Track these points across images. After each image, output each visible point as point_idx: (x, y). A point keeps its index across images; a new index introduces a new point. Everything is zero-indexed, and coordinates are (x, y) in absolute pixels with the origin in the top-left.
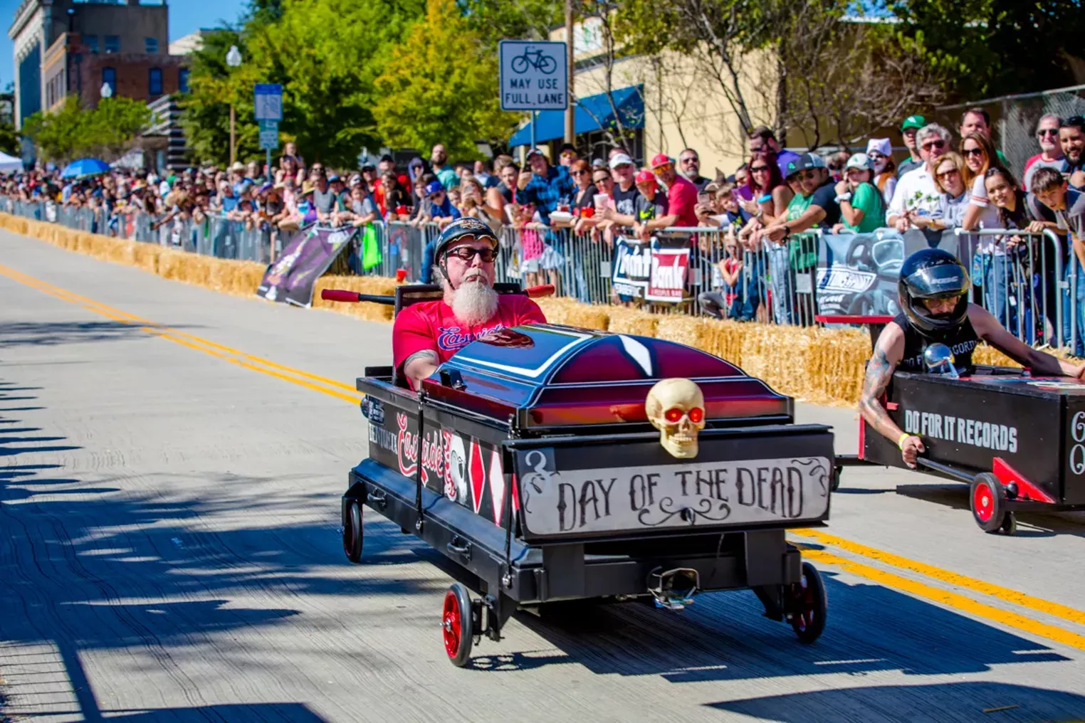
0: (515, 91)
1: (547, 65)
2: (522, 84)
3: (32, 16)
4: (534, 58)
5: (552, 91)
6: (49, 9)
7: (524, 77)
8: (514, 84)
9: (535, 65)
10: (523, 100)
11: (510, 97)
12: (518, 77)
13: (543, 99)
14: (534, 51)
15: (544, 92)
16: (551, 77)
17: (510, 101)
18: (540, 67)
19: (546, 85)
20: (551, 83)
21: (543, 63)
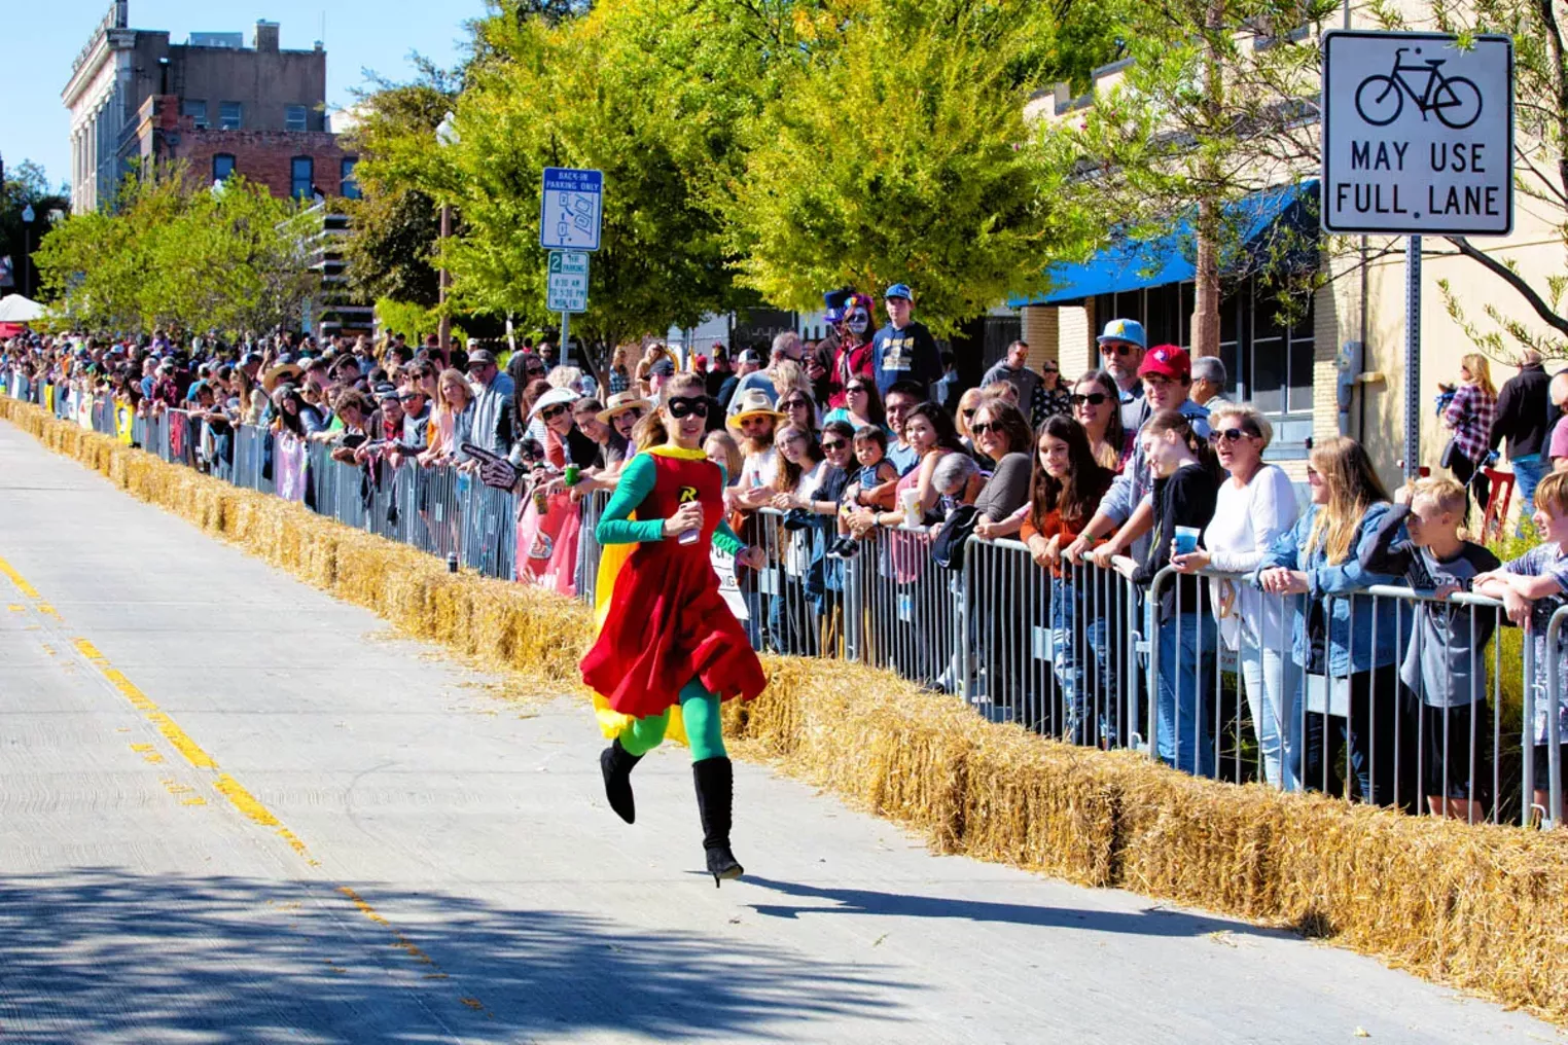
0: (1362, 176)
1: (1456, 102)
2: (1382, 158)
3: (100, 68)
4: (1418, 82)
5: (1467, 179)
6: (127, 54)
7: (1387, 135)
8: (1359, 155)
9: (1422, 104)
10: (1387, 202)
11: (1349, 192)
12: (1374, 136)
13: (1440, 202)
14: (1420, 61)
15: (1443, 181)
16: (1468, 137)
17: (1349, 204)
18: (1436, 106)
19: (1451, 158)
20: (1467, 154)
21: (1444, 97)
